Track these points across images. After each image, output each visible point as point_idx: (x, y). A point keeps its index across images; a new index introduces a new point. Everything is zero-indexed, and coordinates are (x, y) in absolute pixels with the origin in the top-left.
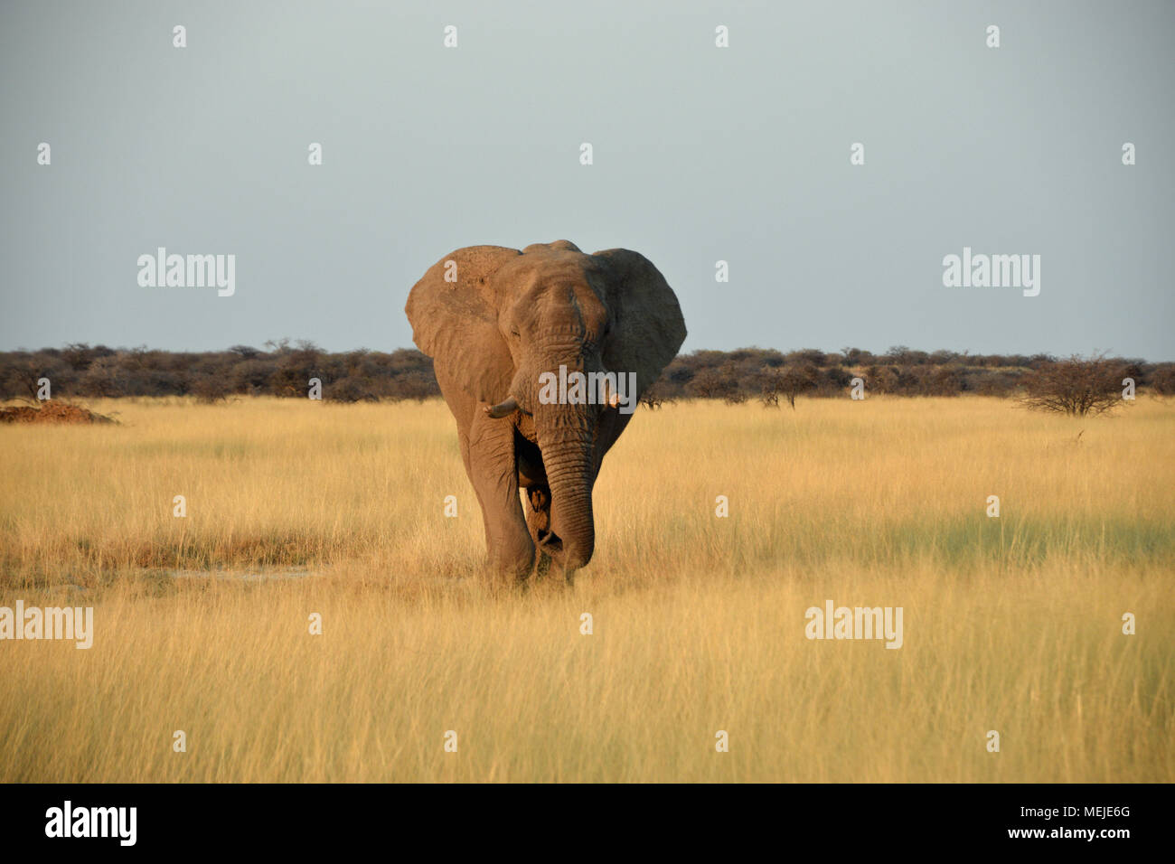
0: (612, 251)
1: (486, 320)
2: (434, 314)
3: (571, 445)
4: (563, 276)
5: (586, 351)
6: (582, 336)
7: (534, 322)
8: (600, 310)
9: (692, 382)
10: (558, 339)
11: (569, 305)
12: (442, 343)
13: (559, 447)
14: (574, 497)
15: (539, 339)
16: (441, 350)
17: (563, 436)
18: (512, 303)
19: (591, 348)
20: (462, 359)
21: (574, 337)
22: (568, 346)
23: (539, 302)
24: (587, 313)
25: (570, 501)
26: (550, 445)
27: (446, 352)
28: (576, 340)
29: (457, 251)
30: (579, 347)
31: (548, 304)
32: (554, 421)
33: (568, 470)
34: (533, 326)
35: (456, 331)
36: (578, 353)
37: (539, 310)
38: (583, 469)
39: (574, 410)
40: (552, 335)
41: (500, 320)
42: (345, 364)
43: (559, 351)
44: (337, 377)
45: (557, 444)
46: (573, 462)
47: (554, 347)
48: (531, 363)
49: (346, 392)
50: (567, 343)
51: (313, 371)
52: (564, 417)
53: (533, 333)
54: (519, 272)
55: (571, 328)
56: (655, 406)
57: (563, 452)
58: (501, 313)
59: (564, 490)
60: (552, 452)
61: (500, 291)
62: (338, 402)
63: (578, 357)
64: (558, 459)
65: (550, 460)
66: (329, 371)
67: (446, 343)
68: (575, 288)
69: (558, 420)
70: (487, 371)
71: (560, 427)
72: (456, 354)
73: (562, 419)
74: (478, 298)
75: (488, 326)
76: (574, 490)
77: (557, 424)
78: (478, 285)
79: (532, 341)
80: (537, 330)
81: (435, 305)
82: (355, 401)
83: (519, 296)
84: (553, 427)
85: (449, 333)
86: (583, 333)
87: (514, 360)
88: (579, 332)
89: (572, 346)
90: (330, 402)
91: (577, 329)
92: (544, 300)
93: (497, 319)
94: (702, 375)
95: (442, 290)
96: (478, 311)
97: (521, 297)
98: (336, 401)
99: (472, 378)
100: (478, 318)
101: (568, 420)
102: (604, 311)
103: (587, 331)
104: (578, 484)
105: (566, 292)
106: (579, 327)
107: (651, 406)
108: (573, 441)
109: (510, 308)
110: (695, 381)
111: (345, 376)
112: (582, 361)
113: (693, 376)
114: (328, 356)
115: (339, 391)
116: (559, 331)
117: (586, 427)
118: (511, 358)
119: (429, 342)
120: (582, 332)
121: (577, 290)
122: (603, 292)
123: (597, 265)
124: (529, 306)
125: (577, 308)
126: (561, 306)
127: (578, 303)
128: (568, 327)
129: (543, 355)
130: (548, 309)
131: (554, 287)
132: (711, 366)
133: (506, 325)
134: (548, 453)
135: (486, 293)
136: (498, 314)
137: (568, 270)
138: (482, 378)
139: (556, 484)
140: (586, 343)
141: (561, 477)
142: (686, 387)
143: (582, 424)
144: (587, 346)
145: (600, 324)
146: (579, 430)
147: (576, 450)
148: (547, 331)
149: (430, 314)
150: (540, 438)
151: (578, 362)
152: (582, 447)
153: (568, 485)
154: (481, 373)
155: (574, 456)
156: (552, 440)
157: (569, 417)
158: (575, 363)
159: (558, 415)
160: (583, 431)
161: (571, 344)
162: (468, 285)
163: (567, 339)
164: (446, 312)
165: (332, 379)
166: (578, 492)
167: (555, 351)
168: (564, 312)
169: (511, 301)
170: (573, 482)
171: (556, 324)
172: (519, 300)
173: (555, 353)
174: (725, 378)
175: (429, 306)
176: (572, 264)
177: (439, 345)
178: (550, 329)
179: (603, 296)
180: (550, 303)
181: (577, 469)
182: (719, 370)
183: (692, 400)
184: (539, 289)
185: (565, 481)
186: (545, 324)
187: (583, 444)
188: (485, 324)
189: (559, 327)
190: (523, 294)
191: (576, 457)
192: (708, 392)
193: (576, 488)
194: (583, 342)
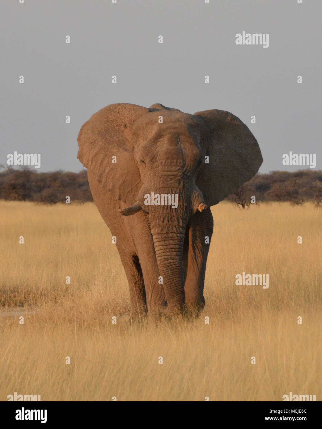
0: (207, 111)
1: (126, 150)
2: (93, 143)
3: (171, 235)
4: (175, 128)
5: (185, 176)
6: (183, 167)
7: (154, 156)
8: (196, 151)
9: (268, 192)
10: (168, 168)
11: (176, 147)
12: (96, 162)
13: (163, 236)
14: (170, 267)
15: (156, 167)
16: (95, 166)
17: (166, 229)
18: (143, 143)
19: (189, 175)
20: (109, 173)
21: (178, 168)
22: (174, 173)
23: (158, 144)
24: (187, 153)
25: (168, 269)
26: (158, 234)
27: (99, 168)
28: (179, 169)
29: (111, 106)
30: (180, 174)
31: (164, 146)
32: (162, 219)
33: (168, 250)
34: (153, 159)
35: (106, 155)
36: (179, 178)
37: (158, 149)
38: (177, 250)
39: (174, 213)
40: (165, 165)
41: (135, 152)
42: (49, 179)
43: (168, 176)
44: (44, 187)
45: (162, 234)
46: (171, 246)
47: (166, 173)
48: (151, 181)
49: (49, 197)
50: (174, 171)
51: (29, 184)
52: (168, 217)
53: (153, 163)
54: (147, 124)
55: (177, 161)
56: (246, 207)
57: (165, 239)
58: (136, 147)
59: (165, 262)
60: (159, 238)
61: (136, 134)
62: (45, 204)
63: (179, 180)
64: (162, 243)
65: (157, 243)
66: (39, 184)
67: (99, 161)
68: (181, 136)
69: (164, 218)
70: (124, 182)
71: (165, 223)
72: (105, 169)
73: (166, 219)
74: (122, 136)
75: (127, 154)
76: (171, 263)
77: (163, 221)
78: (122, 128)
79: (152, 168)
80: (156, 162)
81: (94, 138)
82: (56, 203)
83: (146, 139)
84: (161, 223)
85: (101, 156)
86: (184, 165)
87: (142, 176)
88: (182, 164)
89: (177, 173)
90: (39, 203)
91: (180, 163)
92: (161, 143)
93: (133, 151)
94: (276, 187)
95: (100, 129)
96: (121, 144)
97: (148, 140)
98: (43, 203)
99: (114, 186)
100: (121, 148)
101: (170, 219)
102: (198, 151)
103: (187, 163)
104: (173, 259)
105: (175, 139)
106: (181, 161)
107: (243, 206)
108: (172, 233)
109: (141, 146)
110: (271, 190)
111: (49, 187)
112: (182, 183)
113: (270, 187)
114: (38, 175)
115: (45, 196)
116: (169, 163)
117: (181, 224)
118: (140, 175)
119: (88, 160)
120: (183, 163)
121: (182, 138)
122: (199, 138)
123: (196, 121)
124: (152, 146)
125: (181, 149)
126: (171, 148)
127: (182, 146)
128: (175, 161)
129: (159, 177)
130: (163, 149)
131: (168, 135)
132: (281, 181)
133: (138, 156)
134: (156, 238)
135: (127, 133)
136: (134, 148)
137: (177, 125)
138: (121, 185)
139: (160, 258)
140: (185, 171)
141: (163, 254)
142: (266, 194)
143: (179, 222)
144: (186, 173)
145: (195, 159)
146: (177, 226)
147: (173, 239)
148: (161, 163)
149: (91, 143)
150: (152, 228)
151: (179, 183)
152: (178, 237)
153: (167, 259)
154: (120, 183)
155: (172, 242)
156: (160, 231)
157: (171, 218)
158: (177, 184)
159: (164, 216)
160: (179, 226)
161: (176, 172)
162: (117, 128)
163: (173, 168)
164: (101, 143)
165: (40, 189)
166: (173, 264)
167: (165, 175)
168: (173, 152)
169: (142, 141)
170: (171, 258)
171: (167, 158)
172: (147, 141)
173: (165, 177)
174: (290, 188)
175: (91, 138)
176: (180, 121)
177: (94, 163)
178: (164, 161)
179: (199, 141)
180: (165, 146)
181: (173, 250)
182: (286, 183)
183: (269, 203)
184: (159, 136)
185: (165, 257)
186: (161, 159)
187: (178, 235)
188: (125, 153)
189: (169, 161)
190: (149, 138)
191: (173, 243)
192: (280, 197)
193: (172, 261)
194: (184, 171)
